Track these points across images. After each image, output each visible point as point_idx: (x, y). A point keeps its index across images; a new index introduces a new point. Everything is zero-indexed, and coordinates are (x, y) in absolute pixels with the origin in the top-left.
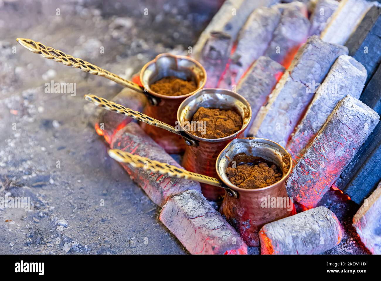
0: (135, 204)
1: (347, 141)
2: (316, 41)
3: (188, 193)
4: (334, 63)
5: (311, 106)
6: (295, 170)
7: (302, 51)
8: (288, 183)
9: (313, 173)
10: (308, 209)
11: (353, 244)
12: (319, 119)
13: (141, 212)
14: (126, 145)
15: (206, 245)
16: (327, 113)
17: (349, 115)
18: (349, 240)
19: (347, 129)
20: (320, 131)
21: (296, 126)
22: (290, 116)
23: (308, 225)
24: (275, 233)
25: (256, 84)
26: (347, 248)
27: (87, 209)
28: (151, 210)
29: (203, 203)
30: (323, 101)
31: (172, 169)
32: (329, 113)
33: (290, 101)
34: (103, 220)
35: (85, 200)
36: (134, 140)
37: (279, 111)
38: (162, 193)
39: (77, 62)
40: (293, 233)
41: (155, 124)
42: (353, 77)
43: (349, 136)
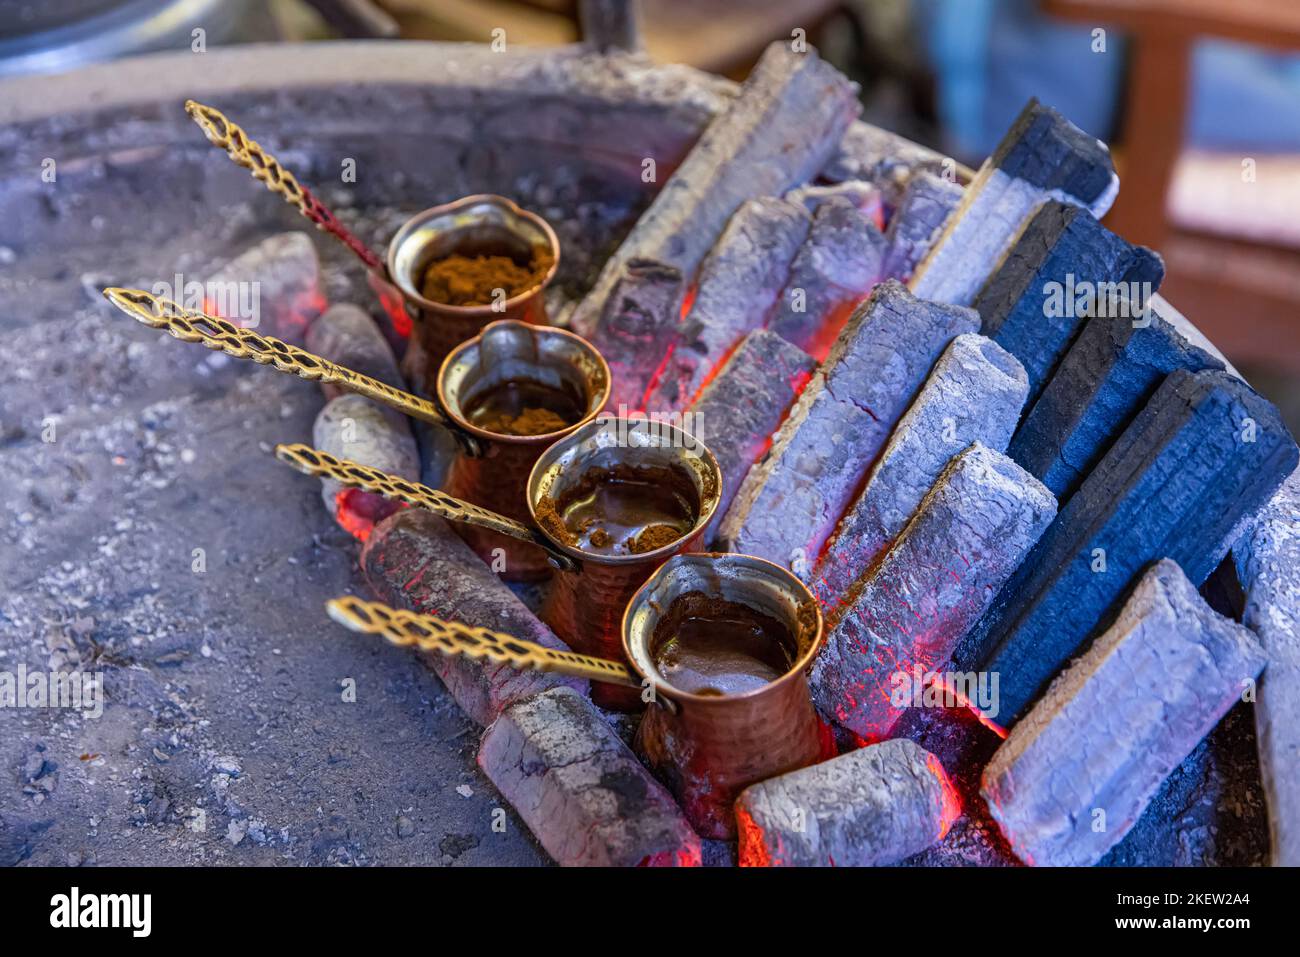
0: (416, 715)
1: (969, 567)
2: (895, 296)
3: (551, 697)
4: (942, 353)
5: (880, 467)
6: (831, 639)
7: (856, 321)
8: (813, 673)
9: (879, 649)
11: (981, 839)
12: (899, 505)
13: (434, 739)
15: (591, 838)
16: (920, 489)
17: (975, 498)
18: (972, 826)
19: (970, 535)
20: (902, 538)
21: (842, 518)
22: (826, 490)
23: (861, 790)
24: (772, 811)
25: (741, 401)
26: (967, 850)
27: (293, 729)
28: (458, 734)
29: (588, 725)
30: (910, 456)
31: (500, 645)
32: (926, 489)
33: (825, 452)
34: (332, 761)
35: (290, 703)
37: (795, 478)
38: (486, 691)
39: (266, 348)
40: (821, 811)
41: (466, 517)
42: (990, 394)
43: (974, 554)
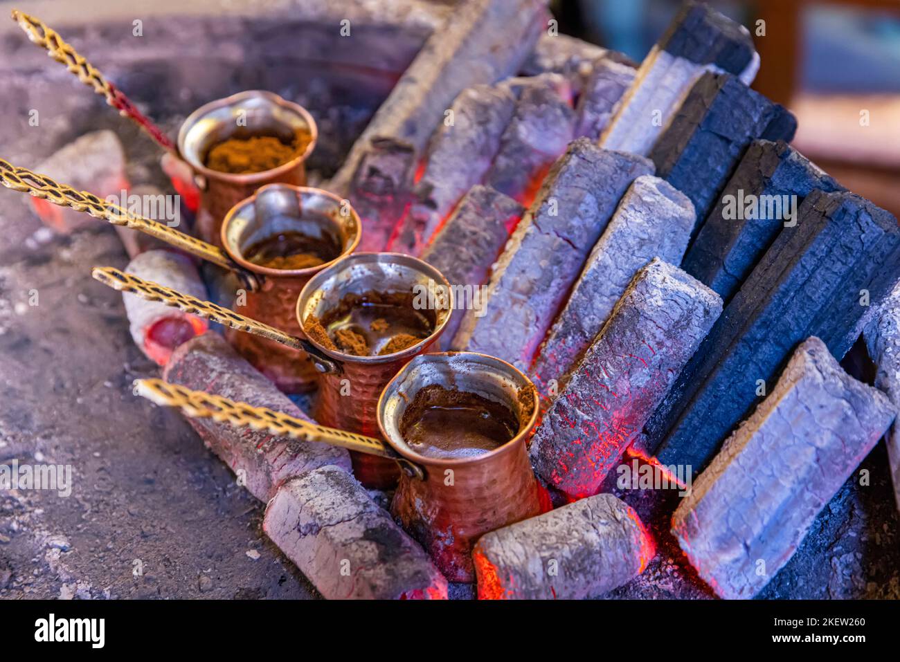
0: (212, 498)
1: (655, 354)
2: (586, 148)
3: (321, 473)
4: (625, 192)
5: (580, 282)
6: (546, 419)
7: (557, 171)
8: (532, 447)
9: (585, 424)
10: (577, 499)
11: (672, 572)
12: (595, 311)
13: (227, 516)
14: (194, 375)
15: (357, 580)
16: (612, 298)
17: (657, 299)
18: (665, 563)
19: (654, 328)
20: (599, 336)
21: (550, 327)
22: (537, 305)
23: (574, 533)
24: (504, 552)
25: (466, 241)
26: (662, 581)
27: (111, 513)
28: (247, 511)
29: (352, 493)
30: (603, 272)
31: (279, 421)
32: (617, 297)
33: (534, 275)
34: (144, 536)
35: (109, 493)
36: (211, 365)
37: (511, 297)
38: (268, 474)
40: (544, 551)
41: (248, 328)
42: (665, 220)
43: (658, 343)
